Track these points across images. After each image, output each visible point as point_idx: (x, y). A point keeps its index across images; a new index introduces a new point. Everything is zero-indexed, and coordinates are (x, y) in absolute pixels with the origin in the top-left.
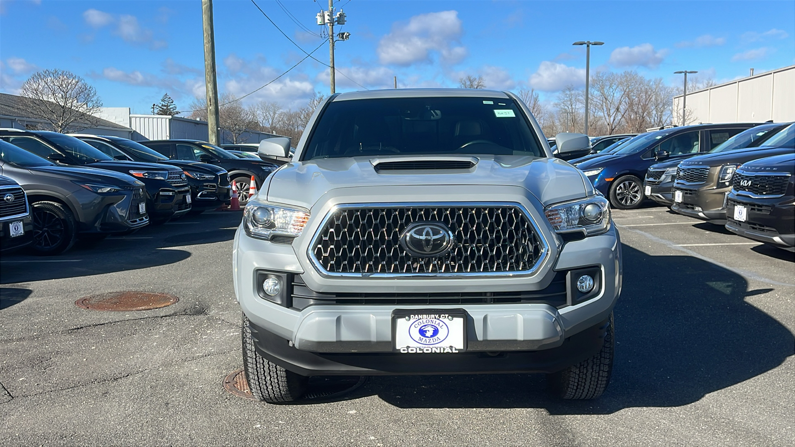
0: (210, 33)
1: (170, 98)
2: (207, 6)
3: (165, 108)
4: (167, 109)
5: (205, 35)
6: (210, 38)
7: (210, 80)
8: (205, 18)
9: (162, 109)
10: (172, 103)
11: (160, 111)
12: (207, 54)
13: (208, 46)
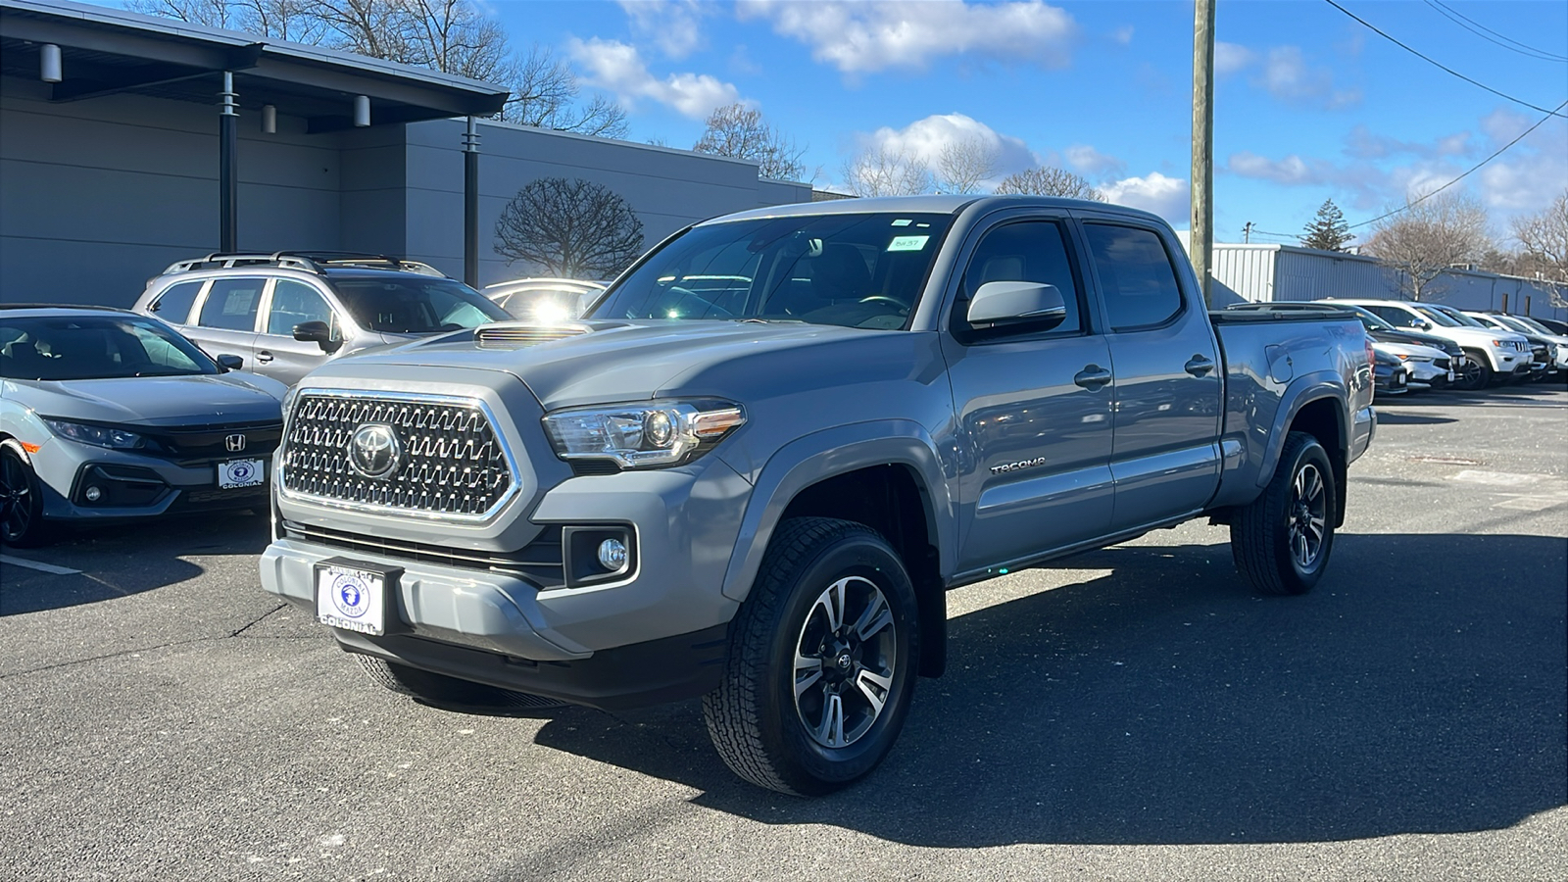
0: (1205, 84)
1: (1336, 208)
2: (1202, 34)
3: (1326, 228)
4: (1329, 229)
5: (1195, 90)
6: (1204, 95)
7: (1199, 176)
8: (1198, 56)
9: (1319, 230)
10: (1340, 217)
11: (1314, 234)
12: (1196, 126)
13: (1198, 110)
